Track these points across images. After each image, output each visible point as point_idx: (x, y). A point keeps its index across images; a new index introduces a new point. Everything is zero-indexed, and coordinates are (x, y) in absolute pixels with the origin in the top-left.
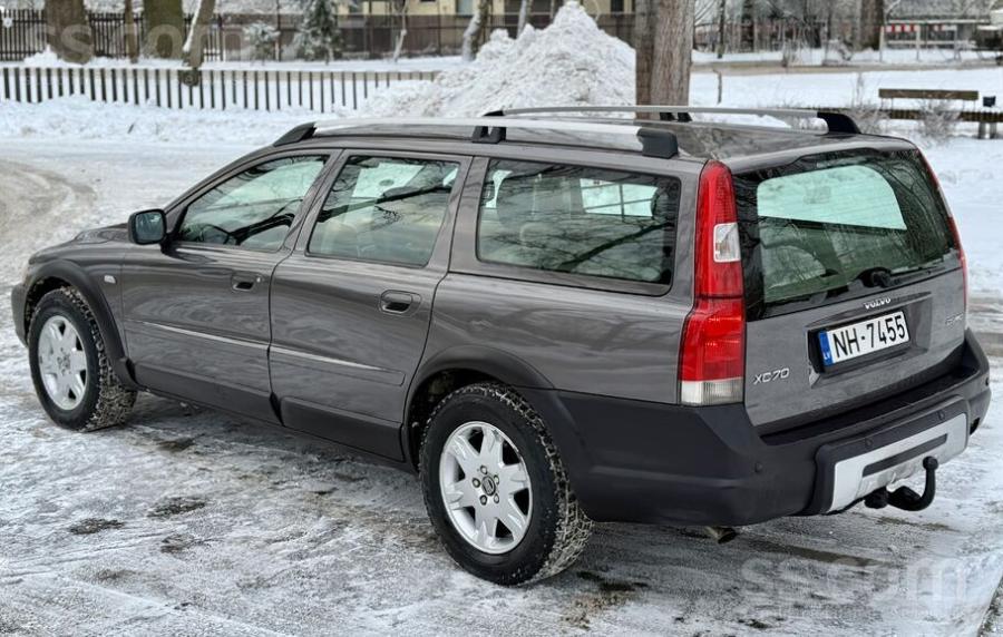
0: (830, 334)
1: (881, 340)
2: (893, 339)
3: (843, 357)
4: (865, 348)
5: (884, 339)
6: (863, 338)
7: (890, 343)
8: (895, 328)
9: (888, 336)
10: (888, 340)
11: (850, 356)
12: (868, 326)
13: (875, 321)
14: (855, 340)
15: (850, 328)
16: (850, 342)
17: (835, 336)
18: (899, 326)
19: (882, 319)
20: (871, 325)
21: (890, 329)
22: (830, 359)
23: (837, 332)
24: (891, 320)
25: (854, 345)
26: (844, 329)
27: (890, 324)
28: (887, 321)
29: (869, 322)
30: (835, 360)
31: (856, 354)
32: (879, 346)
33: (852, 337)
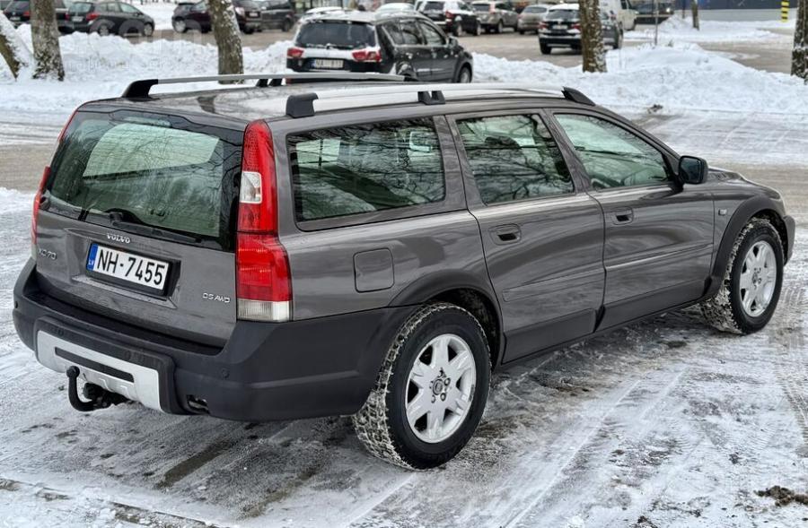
0: (100, 248)
1: (137, 275)
2: (147, 281)
3: (101, 270)
4: (120, 274)
5: (140, 276)
6: (122, 265)
7: (142, 282)
8: (154, 273)
9: (144, 275)
10: (143, 279)
11: (105, 272)
12: (130, 259)
13: (139, 259)
14: (115, 263)
15: (115, 253)
16: (110, 262)
17: (102, 252)
18: (157, 274)
19: (146, 261)
20: (134, 260)
21: (148, 271)
22: (92, 267)
23: (105, 250)
24: (153, 264)
25: (112, 266)
26: (110, 250)
27: (151, 268)
28: (149, 264)
29: (133, 256)
30: (95, 269)
31: (110, 273)
32: (132, 278)
33: (113, 259)
